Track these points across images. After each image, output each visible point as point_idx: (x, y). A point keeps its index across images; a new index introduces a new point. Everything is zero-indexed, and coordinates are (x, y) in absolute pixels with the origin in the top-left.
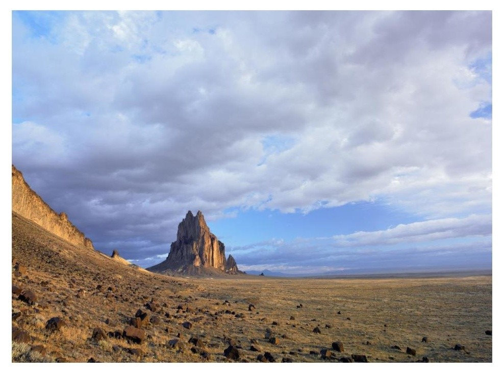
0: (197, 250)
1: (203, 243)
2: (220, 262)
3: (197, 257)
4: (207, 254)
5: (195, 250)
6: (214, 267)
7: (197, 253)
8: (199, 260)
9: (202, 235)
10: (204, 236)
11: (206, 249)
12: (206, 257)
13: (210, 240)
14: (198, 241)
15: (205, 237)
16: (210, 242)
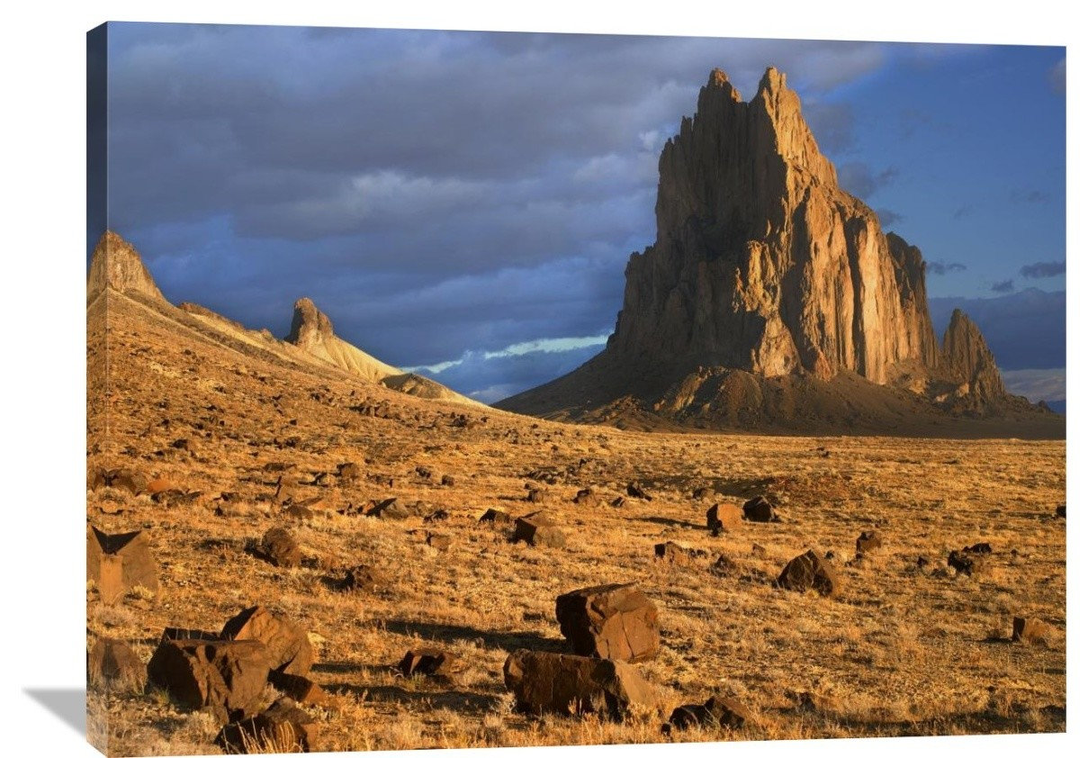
0: (766, 287)
1: (802, 249)
2: (903, 352)
3: (774, 328)
4: (828, 309)
5: (760, 290)
6: (871, 377)
7: (770, 306)
8: (785, 343)
9: (792, 202)
10: (802, 209)
11: (819, 282)
12: (821, 325)
13: (839, 229)
14: (775, 237)
15: (812, 217)
16: (840, 244)
